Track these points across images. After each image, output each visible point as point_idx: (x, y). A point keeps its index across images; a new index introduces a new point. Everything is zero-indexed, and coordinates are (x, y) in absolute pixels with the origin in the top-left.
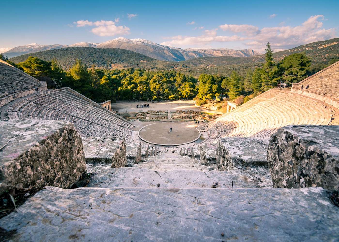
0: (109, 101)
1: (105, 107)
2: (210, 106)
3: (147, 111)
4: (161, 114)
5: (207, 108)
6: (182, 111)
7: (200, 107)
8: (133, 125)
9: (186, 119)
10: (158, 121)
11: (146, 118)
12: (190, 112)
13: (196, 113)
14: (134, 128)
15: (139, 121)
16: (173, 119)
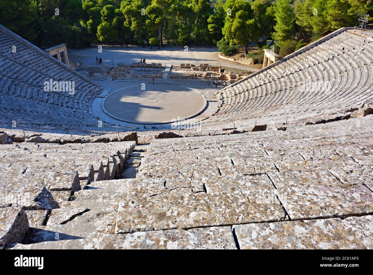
0: (63, 44)
1: (55, 56)
2: (241, 56)
3: (132, 64)
4: (154, 70)
5: (235, 61)
6: (191, 64)
7: (226, 58)
8: (99, 88)
9: (192, 78)
10: (145, 80)
11: (126, 77)
12: (204, 67)
13: (214, 69)
14: (99, 92)
15: (113, 80)
16: (172, 78)
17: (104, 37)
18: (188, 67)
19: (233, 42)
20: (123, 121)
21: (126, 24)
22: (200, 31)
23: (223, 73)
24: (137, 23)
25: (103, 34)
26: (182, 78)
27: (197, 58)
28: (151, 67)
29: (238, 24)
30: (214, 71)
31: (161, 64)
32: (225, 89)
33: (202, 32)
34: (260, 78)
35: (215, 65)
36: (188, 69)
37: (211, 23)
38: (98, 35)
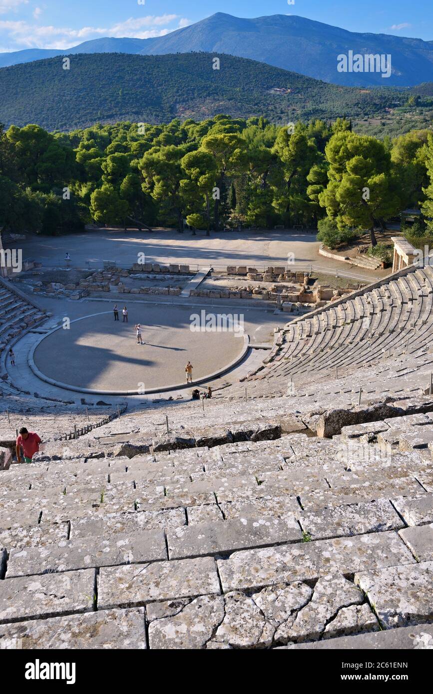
2: (362, 252)
3: (132, 266)
4: (173, 278)
5: (348, 261)
6: (248, 267)
7: (330, 255)
8: (45, 314)
9: (241, 298)
10: (143, 300)
11: (109, 291)
12: (274, 274)
13: (294, 278)
14: (42, 322)
15: (81, 297)
16: (199, 295)
17: (102, 212)
18: (242, 273)
19: (342, 222)
20: (54, 385)
21: (145, 187)
22: (291, 198)
23: (310, 287)
24: (163, 186)
25: (100, 207)
26: (219, 296)
27: (272, 255)
28: (169, 272)
29: (348, 185)
30: (295, 282)
31: (188, 267)
32: (296, 323)
33: (294, 202)
34: (369, 299)
35: (298, 270)
36: (241, 278)
37: (313, 184)
38: (92, 210)
